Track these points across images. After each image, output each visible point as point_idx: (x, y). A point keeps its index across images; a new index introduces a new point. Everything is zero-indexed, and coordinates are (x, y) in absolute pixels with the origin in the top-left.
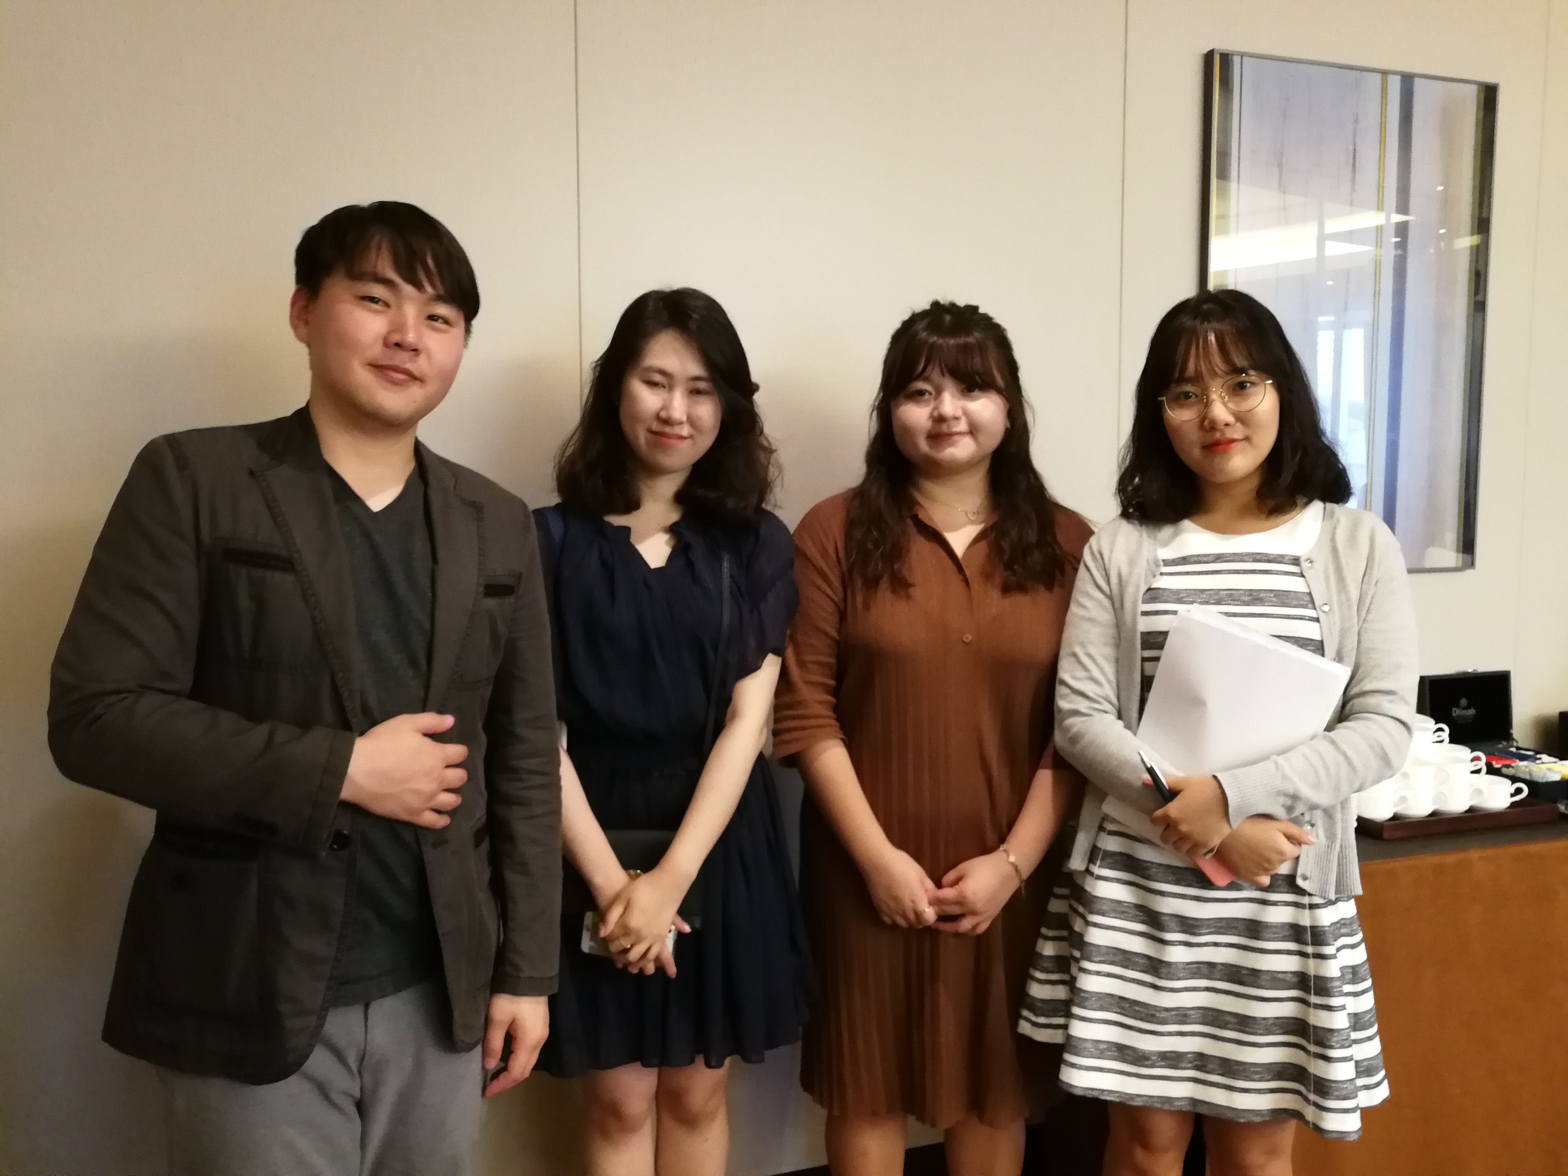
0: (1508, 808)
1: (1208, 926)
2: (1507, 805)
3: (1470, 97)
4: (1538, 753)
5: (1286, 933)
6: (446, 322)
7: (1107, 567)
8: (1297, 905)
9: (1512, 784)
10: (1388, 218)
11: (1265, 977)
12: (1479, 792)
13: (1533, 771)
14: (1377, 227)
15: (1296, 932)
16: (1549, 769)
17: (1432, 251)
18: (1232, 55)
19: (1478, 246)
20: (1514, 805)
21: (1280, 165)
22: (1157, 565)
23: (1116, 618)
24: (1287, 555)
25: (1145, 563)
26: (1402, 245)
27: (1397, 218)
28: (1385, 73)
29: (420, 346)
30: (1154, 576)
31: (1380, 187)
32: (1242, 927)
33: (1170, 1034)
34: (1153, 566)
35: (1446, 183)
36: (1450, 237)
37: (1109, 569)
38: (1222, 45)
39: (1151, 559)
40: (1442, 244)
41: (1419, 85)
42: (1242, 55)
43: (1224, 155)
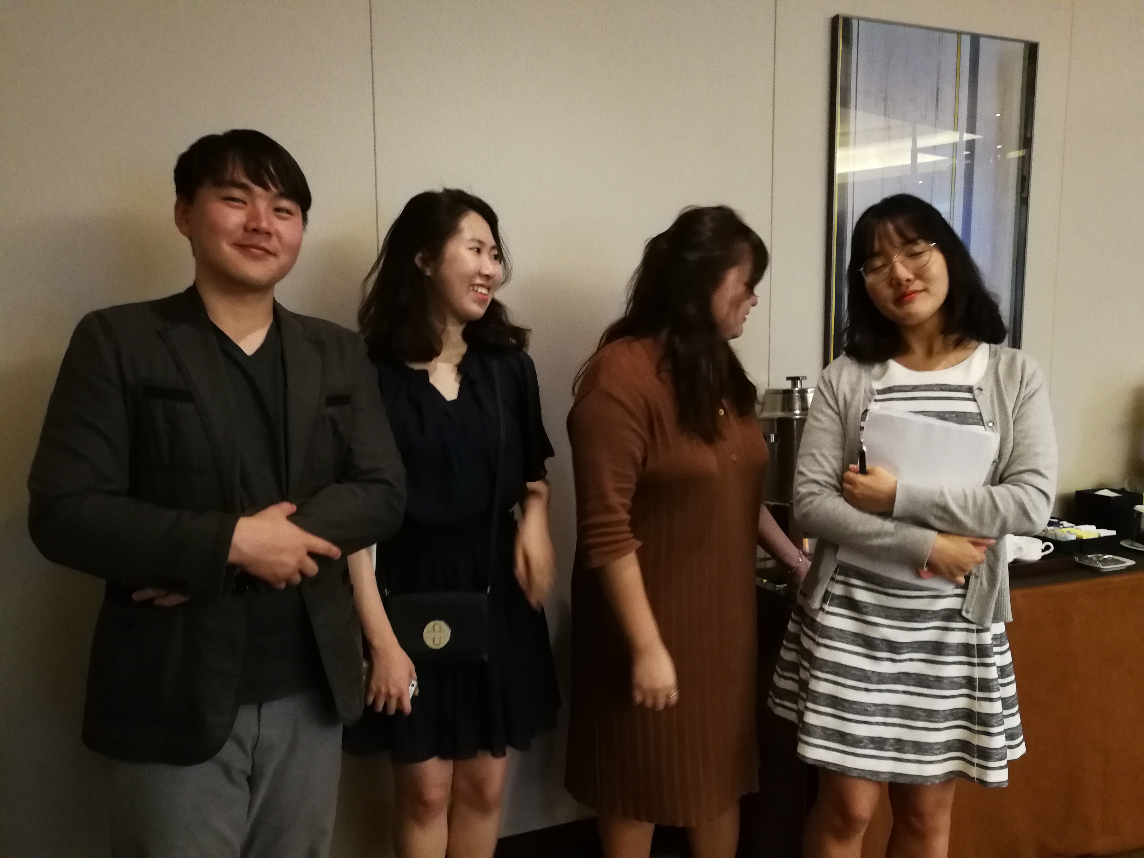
0: (1040, 560)
1: (907, 647)
2: (1040, 557)
3: (1019, 51)
4: (1061, 520)
5: (959, 650)
6: (288, 212)
7: (836, 393)
8: (968, 630)
9: (1043, 543)
10: (961, 137)
11: (946, 681)
12: (1020, 549)
13: (1057, 533)
14: (953, 144)
15: (966, 649)
16: (1068, 532)
17: (991, 161)
18: (852, 19)
19: (1023, 157)
20: (1043, 557)
21: (885, 99)
22: (872, 394)
23: (843, 430)
24: (964, 386)
25: (863, 391)
26: (971, 157)
27: (967, 137)
28: (960, 34)
29: (272, 230)
30: (870, 401)
31: (956, 114)
32: (929, 647)
33: (877, 724)
34: (869, 394)
35: (1002, 110)
36: (1004, 152)
37: (838, 395)
38: (845, 11)
39: (868, 389)
40: (999, 156)
41: (983, 41)
42: (859, 19)
43: (846, 91)
